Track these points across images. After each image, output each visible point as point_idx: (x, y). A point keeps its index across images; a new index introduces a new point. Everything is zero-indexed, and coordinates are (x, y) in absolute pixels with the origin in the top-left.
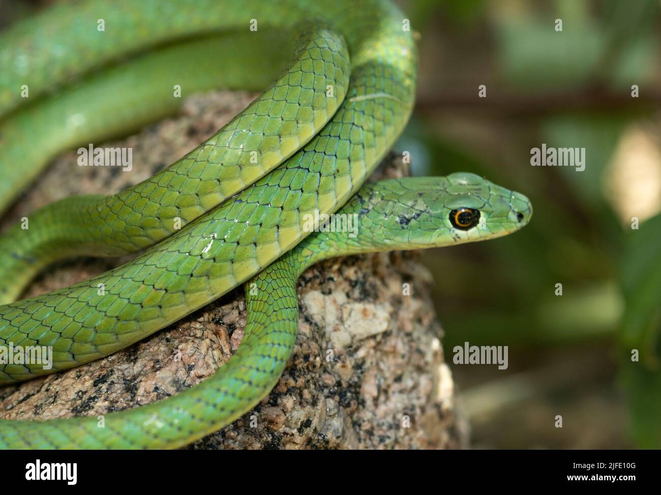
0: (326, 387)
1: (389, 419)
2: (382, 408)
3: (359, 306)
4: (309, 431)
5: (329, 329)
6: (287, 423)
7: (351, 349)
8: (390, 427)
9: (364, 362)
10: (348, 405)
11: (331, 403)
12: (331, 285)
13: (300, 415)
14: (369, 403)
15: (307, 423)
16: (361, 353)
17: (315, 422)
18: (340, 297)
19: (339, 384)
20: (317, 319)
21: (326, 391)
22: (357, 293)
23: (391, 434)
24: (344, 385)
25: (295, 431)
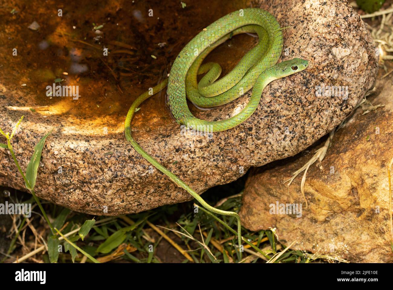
0: (335, 67)
1: (350, 70)
2: (349, 68)
3: (344, 50)
4: (330, 78)
5: (337, 55)
6: (325, 77)
7: (341, 59)
8: (350, 72)
9: (344, 61)
10: (340, 70)
11: (336, 71)
12: (338, 46)
13: (328, 75)
14: (345, 68)
15: (330, 76)
16: (344, 59)
17: (331, 76)
18: (340, 48)
19: (338, 66)
20: (334, 53)
21: (335, 68)
22: (344, 47)
23: (350, 74)
24: (339, 66)
25: (327, 78)
